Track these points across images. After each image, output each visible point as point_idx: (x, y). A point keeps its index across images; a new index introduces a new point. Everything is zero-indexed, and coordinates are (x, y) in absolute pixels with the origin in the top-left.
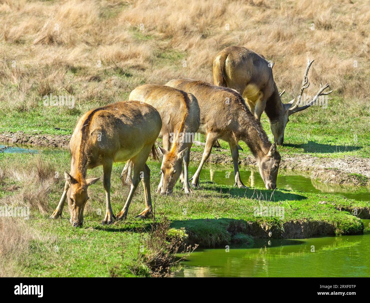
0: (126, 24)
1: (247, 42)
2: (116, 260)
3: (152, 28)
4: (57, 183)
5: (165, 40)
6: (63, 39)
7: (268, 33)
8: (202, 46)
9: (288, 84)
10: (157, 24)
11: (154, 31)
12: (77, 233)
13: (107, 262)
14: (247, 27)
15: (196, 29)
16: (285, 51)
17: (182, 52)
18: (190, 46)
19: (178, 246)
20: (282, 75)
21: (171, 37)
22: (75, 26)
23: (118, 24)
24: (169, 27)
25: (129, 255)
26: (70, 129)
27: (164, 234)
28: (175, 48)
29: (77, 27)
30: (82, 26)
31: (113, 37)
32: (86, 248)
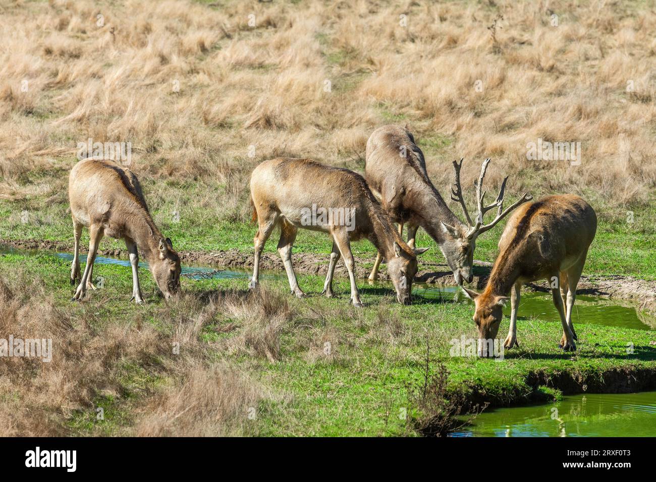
0: (370, 99)
1: (536, 122)
2: (376, 425)
3: (405, 103)
4: (291, 320)
5: (423, 121)
6: (285, 121)
7: (565, 109)
8: (475, 128)
9: (597, 178)
10: (412, 98)
11: (407, 108)
12: (320, 389)
13: (365, 428)
14: (535, 100)
15: (465, 105)
16: (589, 133)
17: (448, 136)
18: (459, 128)
19: (461, 405)
20: (587, 167)
21: (433, 116)
22: (299, 103)
23: (358, 99)
24: (429, 102)
25: (394, 420)
26: (301, 245)
27: (440, 388)
28: (438, 131)
29: (302, 104)
30: (310, 101)
31: (352, 118)
32: (335, 410)
